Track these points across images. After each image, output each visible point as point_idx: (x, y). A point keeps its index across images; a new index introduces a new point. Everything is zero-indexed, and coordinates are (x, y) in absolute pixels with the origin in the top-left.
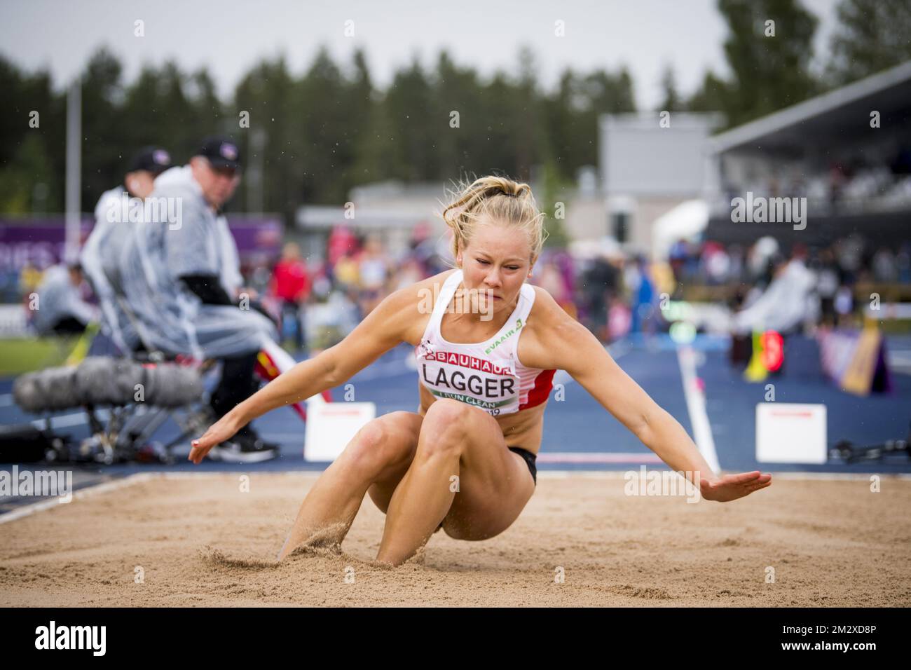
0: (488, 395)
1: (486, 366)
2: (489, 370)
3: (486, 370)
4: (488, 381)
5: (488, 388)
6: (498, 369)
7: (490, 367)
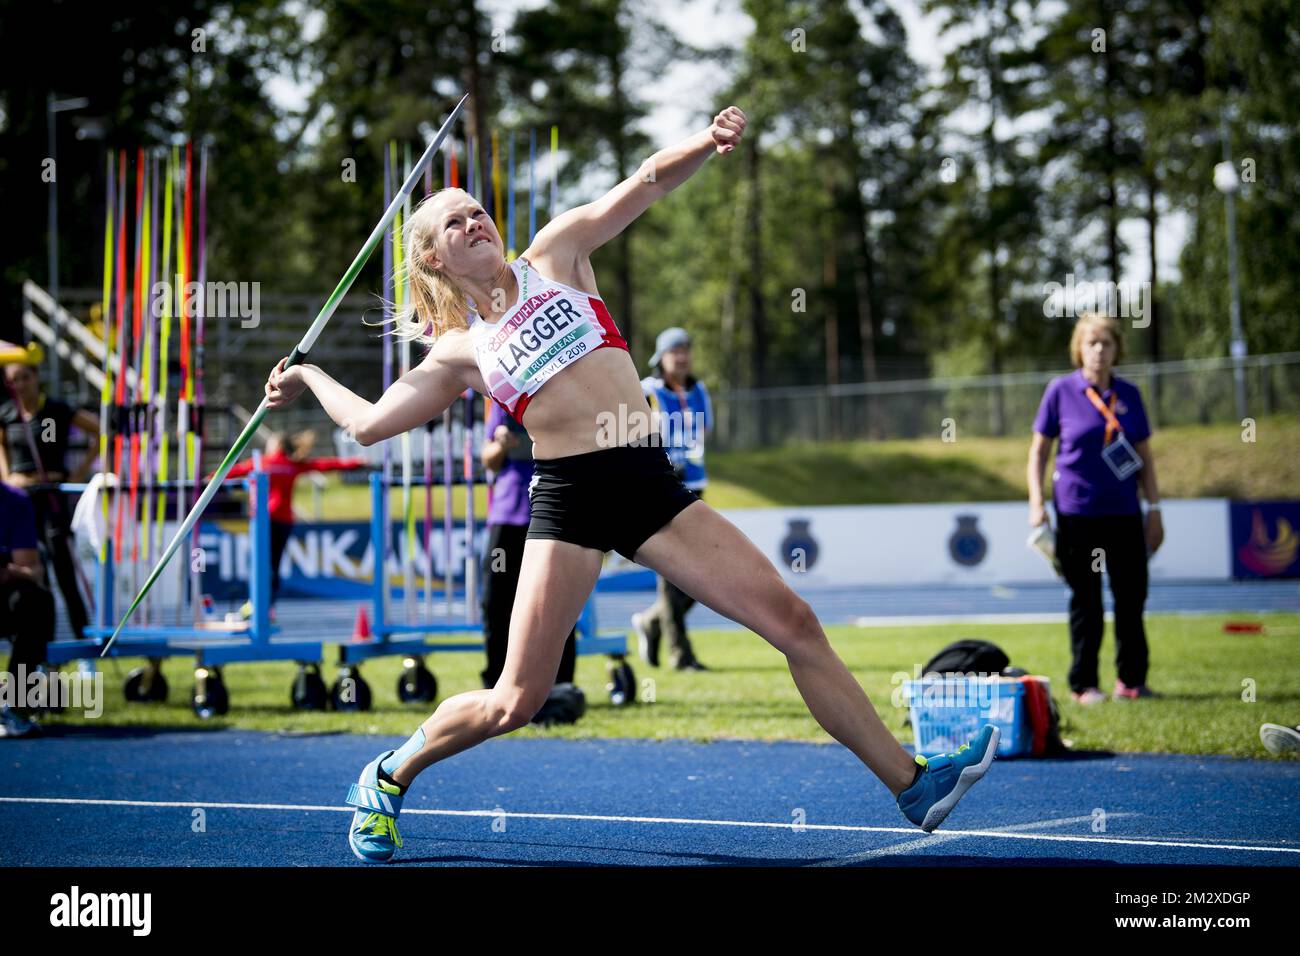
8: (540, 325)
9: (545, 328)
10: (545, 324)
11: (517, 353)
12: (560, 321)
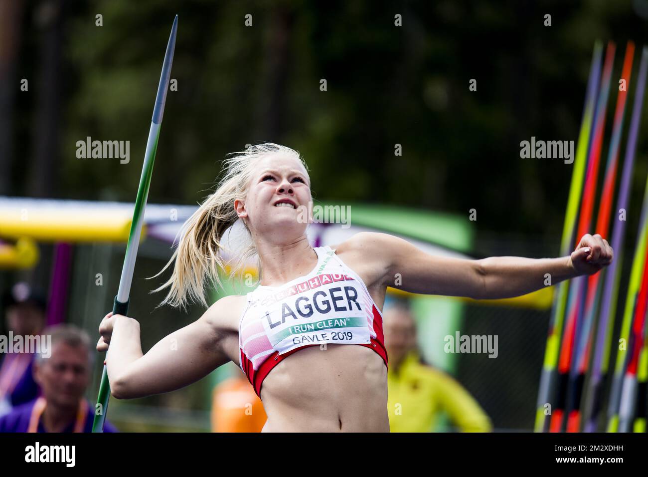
0: (337, 309)
1: (324, 279)
2: (329, 280)
3: (327, 282)
4: (332, 291)
5: (335, 299)
6: (337, 276)
7: (330, 279)
8: (320, 299)
9: (324, 303)
10: (325, 299)
11: (287, 312)
12: (340, 304)
